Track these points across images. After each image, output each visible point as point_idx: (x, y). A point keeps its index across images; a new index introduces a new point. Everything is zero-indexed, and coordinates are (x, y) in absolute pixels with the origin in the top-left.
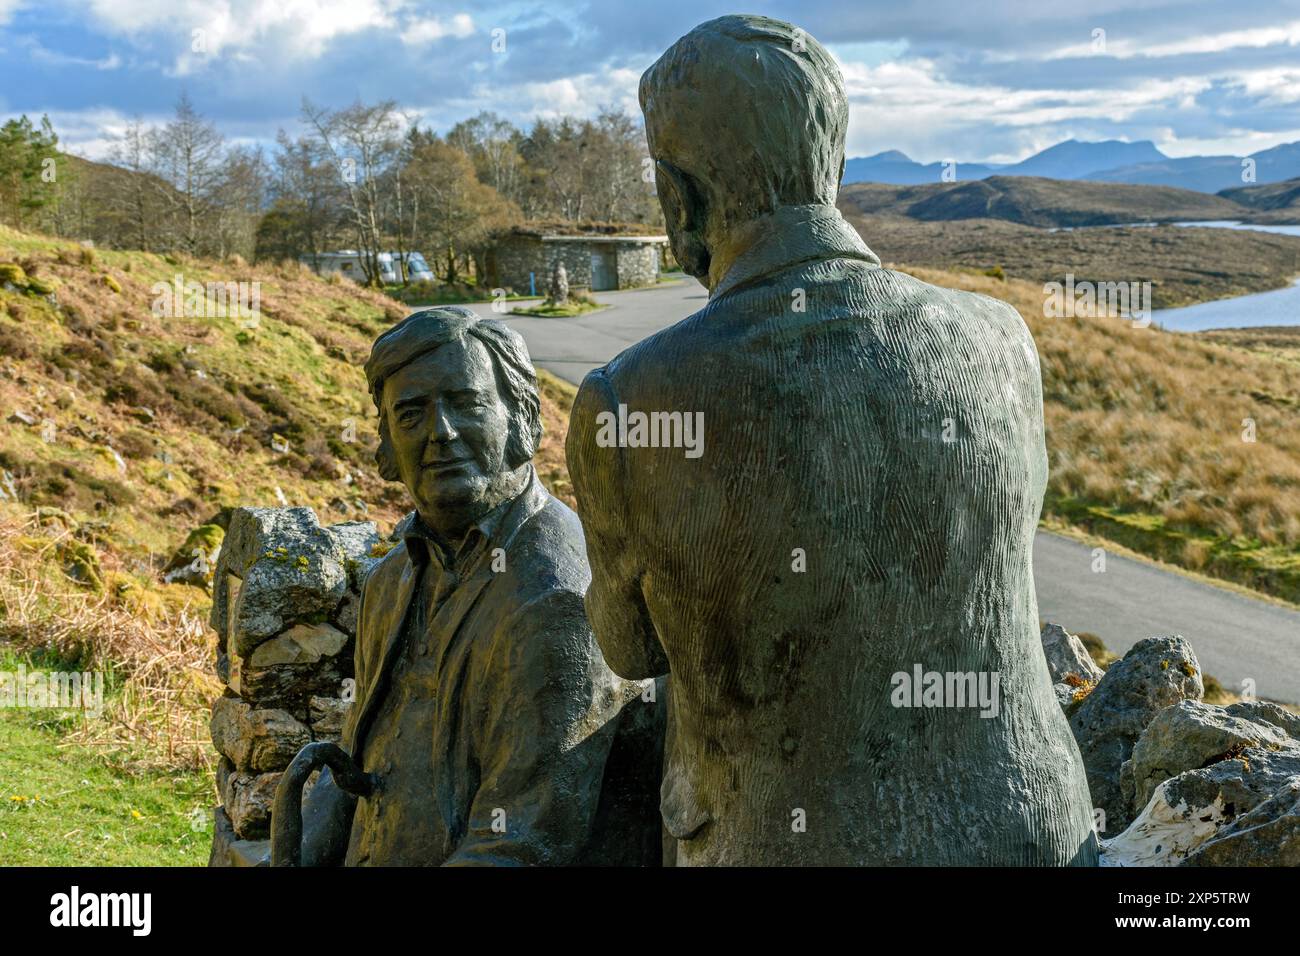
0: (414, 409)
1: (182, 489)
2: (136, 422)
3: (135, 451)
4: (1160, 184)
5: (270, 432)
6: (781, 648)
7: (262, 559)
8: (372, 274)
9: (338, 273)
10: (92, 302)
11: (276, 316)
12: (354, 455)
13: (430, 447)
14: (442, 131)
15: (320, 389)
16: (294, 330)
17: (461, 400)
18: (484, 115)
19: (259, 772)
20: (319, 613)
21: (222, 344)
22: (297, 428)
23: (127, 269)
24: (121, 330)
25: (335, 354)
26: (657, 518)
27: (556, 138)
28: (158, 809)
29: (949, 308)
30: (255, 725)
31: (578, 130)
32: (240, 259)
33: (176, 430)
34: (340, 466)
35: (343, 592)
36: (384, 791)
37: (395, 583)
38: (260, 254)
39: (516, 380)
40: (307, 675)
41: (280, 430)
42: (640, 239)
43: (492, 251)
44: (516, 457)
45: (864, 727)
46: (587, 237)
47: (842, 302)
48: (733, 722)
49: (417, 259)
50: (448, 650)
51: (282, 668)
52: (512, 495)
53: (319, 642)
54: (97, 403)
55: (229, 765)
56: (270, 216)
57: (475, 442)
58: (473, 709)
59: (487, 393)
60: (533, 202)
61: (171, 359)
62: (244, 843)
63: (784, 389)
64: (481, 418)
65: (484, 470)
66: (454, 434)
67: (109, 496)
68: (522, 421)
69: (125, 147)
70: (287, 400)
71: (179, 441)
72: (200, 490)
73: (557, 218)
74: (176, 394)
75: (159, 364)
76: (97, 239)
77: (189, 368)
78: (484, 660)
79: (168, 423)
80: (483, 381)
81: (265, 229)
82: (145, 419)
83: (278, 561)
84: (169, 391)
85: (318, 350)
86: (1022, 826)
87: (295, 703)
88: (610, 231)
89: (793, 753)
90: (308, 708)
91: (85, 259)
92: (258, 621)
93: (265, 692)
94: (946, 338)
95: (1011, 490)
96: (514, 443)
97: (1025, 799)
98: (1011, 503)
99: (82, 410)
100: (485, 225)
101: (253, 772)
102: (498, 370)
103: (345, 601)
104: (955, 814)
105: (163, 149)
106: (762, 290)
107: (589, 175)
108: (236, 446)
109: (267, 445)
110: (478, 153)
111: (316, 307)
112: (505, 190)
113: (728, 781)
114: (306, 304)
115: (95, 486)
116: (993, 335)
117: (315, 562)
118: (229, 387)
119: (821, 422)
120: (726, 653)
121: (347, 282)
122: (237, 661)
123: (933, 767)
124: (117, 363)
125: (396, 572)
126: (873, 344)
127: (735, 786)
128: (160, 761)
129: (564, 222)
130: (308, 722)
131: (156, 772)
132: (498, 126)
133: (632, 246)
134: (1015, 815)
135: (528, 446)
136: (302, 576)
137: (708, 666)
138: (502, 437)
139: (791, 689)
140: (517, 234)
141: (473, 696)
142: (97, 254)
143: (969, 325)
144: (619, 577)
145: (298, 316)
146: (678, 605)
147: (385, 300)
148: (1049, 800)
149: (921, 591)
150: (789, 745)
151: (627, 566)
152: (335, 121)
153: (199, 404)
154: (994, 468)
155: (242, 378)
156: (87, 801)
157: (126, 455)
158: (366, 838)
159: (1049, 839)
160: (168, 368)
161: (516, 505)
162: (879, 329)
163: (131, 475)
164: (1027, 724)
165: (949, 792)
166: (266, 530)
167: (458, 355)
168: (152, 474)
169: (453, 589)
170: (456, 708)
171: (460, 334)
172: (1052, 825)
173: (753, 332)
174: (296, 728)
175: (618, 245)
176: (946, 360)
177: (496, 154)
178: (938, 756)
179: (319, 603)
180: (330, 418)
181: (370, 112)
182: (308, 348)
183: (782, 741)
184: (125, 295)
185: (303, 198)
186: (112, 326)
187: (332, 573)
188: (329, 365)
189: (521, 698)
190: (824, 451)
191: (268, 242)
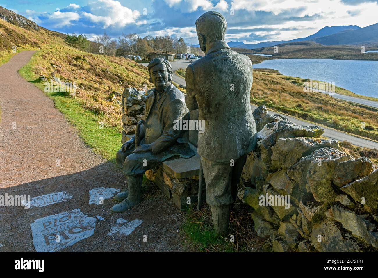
0: (155, 73)
1: (107, 89)
2: (100, 79)
3: (100, 83)
4: (244, 48)
5: (119, 81)
6: (216, 105)
7: (129, 95)
8: (133, 59)
9: (128, 58)
10: (93, 62)
11: (120, 64)
12: (131, 84)
13: (157, 78)
14: (142, 38)
15: (126, 75)
16: (122, 66)
17: (162, 71)
18: (149, 36)
19: (129, 125)
20: (138, 103)
21: (112, 68)
22: (123, 80)
23: (98, 57)
24: (97, 66)
25: (128, 70)
26: (199, 86)
27: (159, 39)
28: (111, 132)
29: (241, 56)
30: (129, 119)
31: (162, 38)
32: (114, 56)
33: (106, 80)
34: (129, 86)
35: (141, 100)
36: (151, 127)
37: (151, 98)
38: (117, 55)
39: (170, 69)
40: (136, 112)
41: (121, 81)
42: (171, 54)
43: (150, 55)
44: (169, 80)
45: (227, 116)
46: (163, 54)
47: (226, 55)
48: (209, 115)
49: (139, 56)
50: (160, 107)
51: (132, 111)
52: (169, 85)
53: (138, 107)
54: (94, 76)
55: (125, 124)
56: (118, 50)
57: (164, 78)
58: (164, 116)
59: (166, 71)
60: (156, 49)
61: (105, 70)
62: (127, 135)
63: (218, 68)
64: (165, 74)
65: (165, 82)
66: (161, 76)
67: (97, 90)
68: (170, 75)
69: (96, 39)
70: (121, 76)
71: (106, 82)
72: (110, 89)
73: (159, 51)
74: (106, 75)
75: (103, 71)
76: (93, 53)
77: (107, 72)
78: (165, 109)
79: (105, 79)
80: (165, 69)
81: (117, 52)
82: (101, 79)
83: (132, 96)
84: (105, 75)
85: (126, 69)
86: (248, 130)
87: (134, 116)
88: (167, 53)
89: (217, 120)
90: (136, 117)
91: (92, 55)
92: (129, 104)
93: (130, 114)
94: (240, 60)
95: (249, 83)
96: (169, 78)
97: (248, 127)
98: (249, 85)
99: (92, 77)
100: (149, 52)
101: (128, 125)
102: (167, 67)
103: (141, 102)
104: (239, 129)
105: (102, 40)
106: (215, 53)
107: (164, 45)
108: (114, 83)
109: (119, 83)
110: (148, 41)
111: (125, 63)
112: (152, 47)
113: (208, 124)
114: (124, 63)
115: (95, 88)
116: (246, 60)
117: (137, 96)
118: (113, 74)
119: (223, 73)
120: (208, 106)
121: (129, 60)
122: (126, 110)
123: (236, 122)
124: (97, 71)
125: (152, 97)
126: (231, 61)
127: (209, 124)
128: (110, 125)
129: (160, 51)
130: (136, 118)
131: (110, 127)
132: (151, 37)
133: (170, 55)
134: (247, 129)
135: (171, 79)
136: (135, 98)
137: (205, 108)
138: (168, 77)
139: (217, 111)
140: (153, 53)
141: (164, 114)
142: (93, 55)
143: (243, 59)
144: (192, 95)
145: (122, 64)
146: (201, 99)
147: (135, 62)
148: (251, 127)
149: (236, 97)
150: (216, 119)
151: (193, 94)
152: (127, 36)
153: (109, 77)
154: (247, 80)
155: (115, 73)
156: (101, 130)
157: (99, 84)
158: (148, 134)
159: (251, 132)
160: (104, 72)
161: (169, 87)
162: (231, 59)
163: (100, 87)
164: (249, 116)
165: (238, 125)
166: (130, 91)
167: (161, 65)
168: (103, 87)
169: (160, 99)
170: (161, 115)
171: (162, 62)
172: (252, 130)
173: (213, 59)
174: (134, 119)
175: (168, 55)
176: (241, 64)
177: (150, 41)
178: (237, 120)
179: (138, 102)
180: (128, 79)
181: (132, 35)
182: (124, 69)
183: (216, 118)
184: (97, 61)
185: (123, 47)
186: (96, 65)
187: (139, 98)
188: (127, 72)
189: (171, 114)
190: (224, 77)
191: (118, 54)
